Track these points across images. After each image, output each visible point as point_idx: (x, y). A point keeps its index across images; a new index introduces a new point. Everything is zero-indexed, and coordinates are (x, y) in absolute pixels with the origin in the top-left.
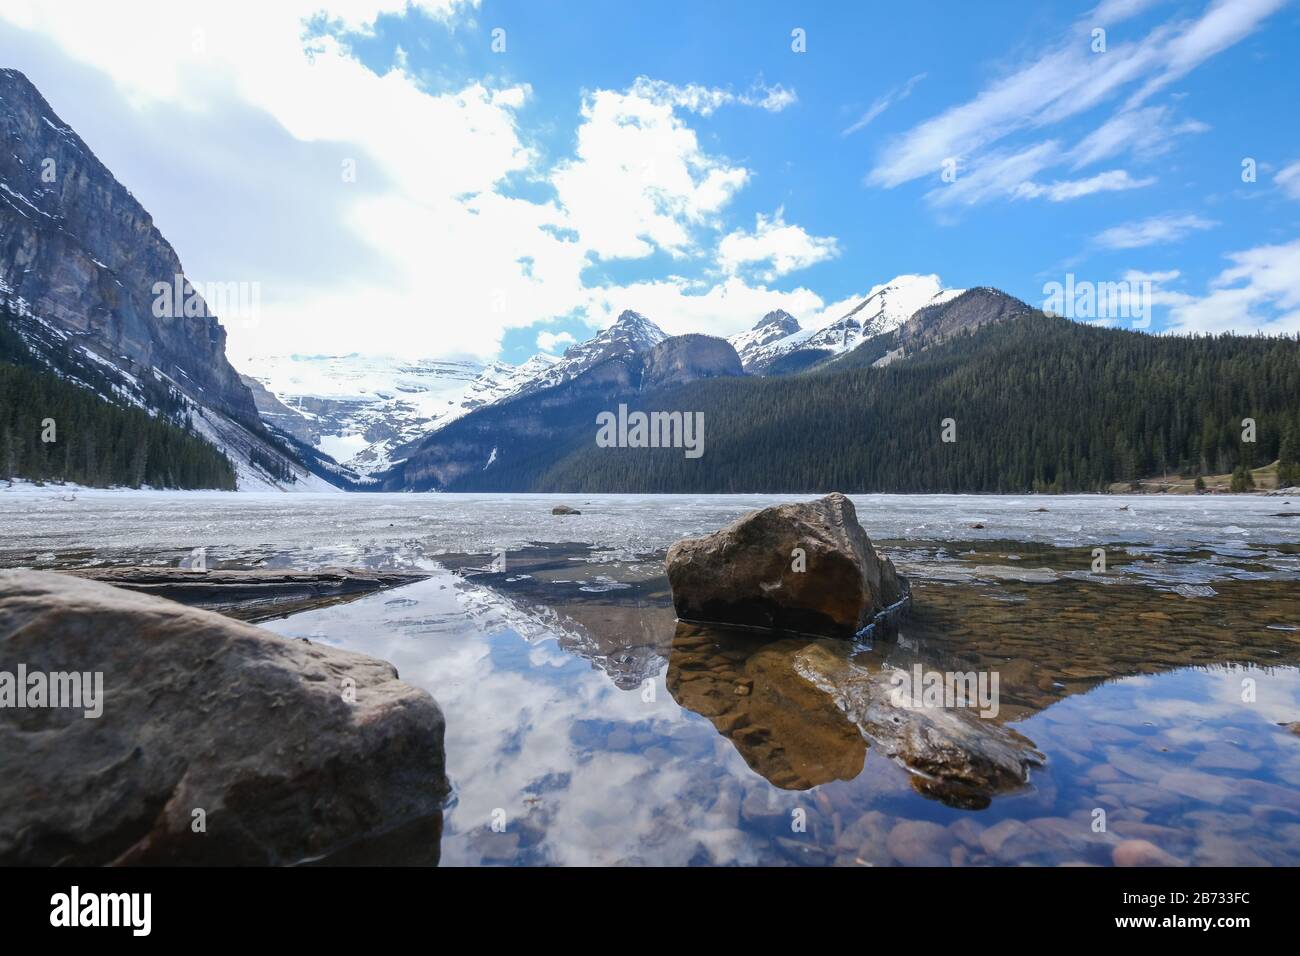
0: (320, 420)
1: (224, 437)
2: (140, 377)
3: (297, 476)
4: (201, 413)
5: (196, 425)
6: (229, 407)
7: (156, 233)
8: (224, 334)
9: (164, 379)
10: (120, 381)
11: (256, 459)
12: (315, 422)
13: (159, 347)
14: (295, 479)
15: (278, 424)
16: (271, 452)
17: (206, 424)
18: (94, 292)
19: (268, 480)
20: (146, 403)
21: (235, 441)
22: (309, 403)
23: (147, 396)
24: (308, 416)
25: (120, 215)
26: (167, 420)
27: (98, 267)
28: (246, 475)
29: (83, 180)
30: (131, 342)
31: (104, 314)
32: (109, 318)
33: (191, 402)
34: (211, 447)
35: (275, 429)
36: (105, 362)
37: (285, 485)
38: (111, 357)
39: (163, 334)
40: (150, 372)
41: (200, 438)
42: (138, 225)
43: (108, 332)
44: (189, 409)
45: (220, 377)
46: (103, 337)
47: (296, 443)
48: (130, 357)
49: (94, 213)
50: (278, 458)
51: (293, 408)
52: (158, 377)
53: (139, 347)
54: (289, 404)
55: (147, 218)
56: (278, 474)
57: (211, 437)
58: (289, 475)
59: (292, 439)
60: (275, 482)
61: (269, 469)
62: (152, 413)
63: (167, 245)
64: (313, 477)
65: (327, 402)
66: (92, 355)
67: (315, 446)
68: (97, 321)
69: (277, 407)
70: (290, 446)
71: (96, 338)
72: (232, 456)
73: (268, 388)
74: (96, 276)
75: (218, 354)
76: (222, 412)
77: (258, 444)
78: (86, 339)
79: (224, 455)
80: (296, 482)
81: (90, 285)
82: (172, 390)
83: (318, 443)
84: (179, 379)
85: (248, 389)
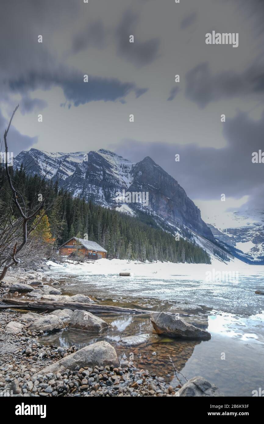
0: (235, 237)
1: (204, 245)
2: (181, 228)
3: (230, 258)
4: (197, 237)
5: (197, 242)
6: (205, 235)
7: (179, 185)
8: (200, 211)
9: (186, 228)
10: (176, 230)
11: (216, 252)
12: (233, 238)
13: (184, 218)
14: (229, 259)
15: (220, 239)
16: (220, 250)
17: (199, 241)
18: (168, 206)
19: (220, 260)
20: (183, 236)
21: (208, 246)
22: (229, 231)
23: (183, 234)
24: (230, 236)
25: (171, 183)
26: (189, 241)
27: (168, 199)
28: (213, 258)
29: (162, 177)
30: (177, 218)
31: (171, 212)
32: (172, 213)
33: (194, 234)
34: (201, 249)
35: (220, 241)
36: (172, 225)
37: (226, 262)
38: (174, 223)
39: (184, 215)
40: (183, 226)
41: (198, 246)
42: (175, 185)
43: (172, 216)
44: (194, 237)
45: (201, 225)
46: (171, 218)
47: (228, 246)
48: (178, 223)
49: (165, 185)
50: (222, 252)
51: (224, 233)
52: (185, 228)
53: (179, 219)
54: (223, 232)
55: (176, 182)
56: (223, 258)
57: (201, 246)
58: (227, 258)
59: (226, 244)
60: (223, 261)
61: (220, 256)
62: (185, 239)
63: (182, 188)
64: (236, 258)
65: (236, 229)
66: (170, 224)
67: (235, 247)
68: (169, 214)
69: (219, 233)
70: (226, 247)
71: (170, 219)
72: (208, 252)
73: (215, 227)
74: (168, 202)
75: (199, 218)
76: (203, 237)
77: (215, 247)
78: (168, 219)
79: (206, 251)
80: (230, 261)
81: (167, 205)
82: (189, 231)
83: (235, 245)
84: (190, 228)
85: (209, 228)
